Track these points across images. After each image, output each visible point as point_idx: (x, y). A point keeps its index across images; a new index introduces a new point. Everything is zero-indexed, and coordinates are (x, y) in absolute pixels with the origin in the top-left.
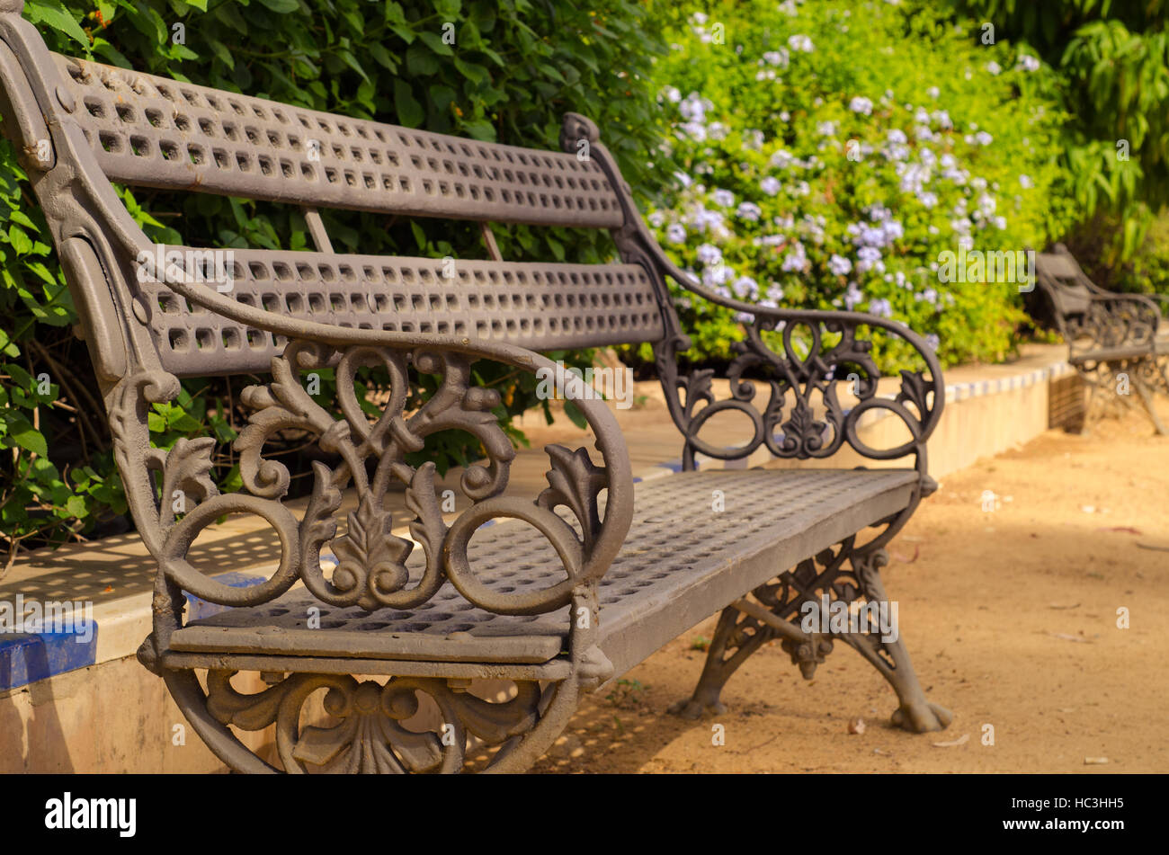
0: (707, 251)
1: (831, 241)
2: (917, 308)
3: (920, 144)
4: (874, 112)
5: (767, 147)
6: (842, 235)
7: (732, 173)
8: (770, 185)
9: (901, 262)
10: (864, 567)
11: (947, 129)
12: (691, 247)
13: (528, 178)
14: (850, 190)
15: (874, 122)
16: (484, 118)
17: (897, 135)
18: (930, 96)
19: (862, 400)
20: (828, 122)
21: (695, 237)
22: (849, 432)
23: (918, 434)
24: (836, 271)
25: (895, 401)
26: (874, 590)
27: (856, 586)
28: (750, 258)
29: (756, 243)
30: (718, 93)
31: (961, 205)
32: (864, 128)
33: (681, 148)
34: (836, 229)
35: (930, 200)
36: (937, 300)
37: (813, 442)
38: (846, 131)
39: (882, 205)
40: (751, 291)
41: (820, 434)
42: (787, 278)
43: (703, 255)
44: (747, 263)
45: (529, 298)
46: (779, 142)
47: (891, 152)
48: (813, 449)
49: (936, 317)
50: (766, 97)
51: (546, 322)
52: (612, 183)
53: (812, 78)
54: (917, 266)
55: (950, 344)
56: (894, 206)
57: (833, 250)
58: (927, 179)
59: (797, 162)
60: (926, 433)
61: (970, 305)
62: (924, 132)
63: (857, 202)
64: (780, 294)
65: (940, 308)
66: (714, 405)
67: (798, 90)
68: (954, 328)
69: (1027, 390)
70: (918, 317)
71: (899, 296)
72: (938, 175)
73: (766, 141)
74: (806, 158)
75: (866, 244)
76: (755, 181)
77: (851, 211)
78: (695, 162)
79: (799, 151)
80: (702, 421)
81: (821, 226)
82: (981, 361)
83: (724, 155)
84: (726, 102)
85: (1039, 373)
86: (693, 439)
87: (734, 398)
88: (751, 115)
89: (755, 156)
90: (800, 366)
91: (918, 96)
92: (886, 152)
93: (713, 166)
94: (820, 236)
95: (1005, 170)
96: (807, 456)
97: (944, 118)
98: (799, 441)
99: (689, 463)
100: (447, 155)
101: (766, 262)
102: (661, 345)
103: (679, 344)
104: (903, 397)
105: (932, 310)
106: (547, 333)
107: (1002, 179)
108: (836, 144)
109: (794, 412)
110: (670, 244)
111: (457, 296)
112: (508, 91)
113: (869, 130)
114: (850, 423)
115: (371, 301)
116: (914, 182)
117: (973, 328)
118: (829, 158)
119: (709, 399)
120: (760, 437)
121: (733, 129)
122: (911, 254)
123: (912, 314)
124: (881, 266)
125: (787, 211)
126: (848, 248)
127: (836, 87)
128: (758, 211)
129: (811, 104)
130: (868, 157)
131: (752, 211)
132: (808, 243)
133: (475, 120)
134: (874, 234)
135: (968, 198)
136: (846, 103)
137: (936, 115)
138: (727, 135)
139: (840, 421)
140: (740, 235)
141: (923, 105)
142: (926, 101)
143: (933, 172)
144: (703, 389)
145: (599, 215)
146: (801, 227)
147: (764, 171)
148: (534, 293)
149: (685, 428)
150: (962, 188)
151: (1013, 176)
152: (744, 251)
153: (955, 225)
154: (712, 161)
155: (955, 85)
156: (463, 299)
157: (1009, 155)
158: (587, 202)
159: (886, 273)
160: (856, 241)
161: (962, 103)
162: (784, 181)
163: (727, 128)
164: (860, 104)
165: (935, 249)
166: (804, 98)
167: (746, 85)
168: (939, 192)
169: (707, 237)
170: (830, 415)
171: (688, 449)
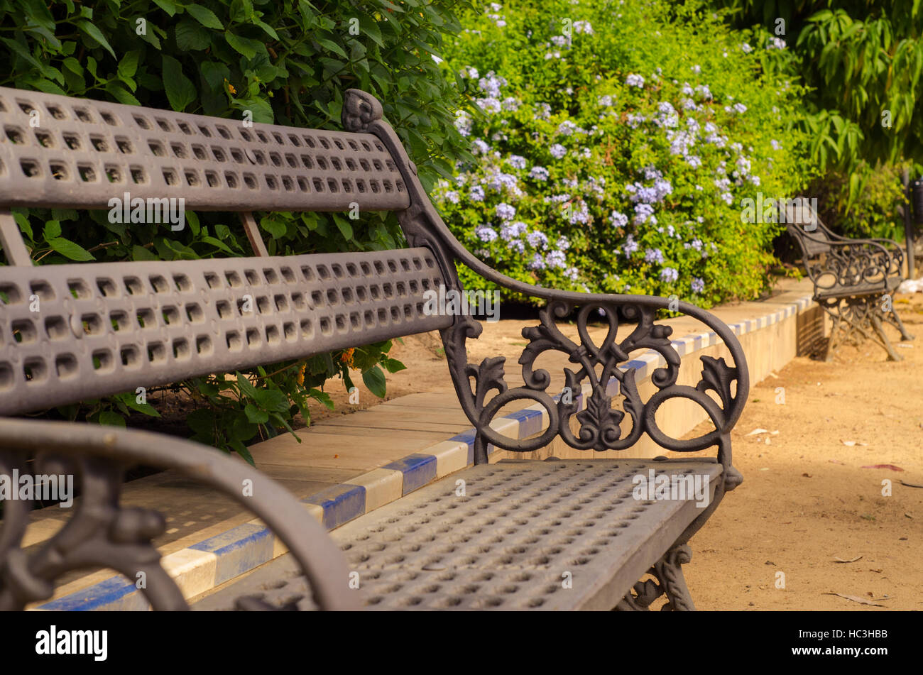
0: (504, 209)
1: (610, 198)
2: (685, 256)
3: (686, 114)
4: (645, 86)
5: (555, 118)
6: (620, 192)
7: (525, 140)
8: (557, 150)
9: (671, 216)
10: (666, 564)
11: (709, 100)
12: (490, 205)
13: (300, 160)
14: (627, 154)
15: (646, 95)
16: (259, 95)
17: (665, 105)
18: (694, 72)
19: (661, 388)
20: (607, 95)
21: (493, 197)
22: (649, 422)
23: (721, 425)
24: (615, 224)
25: (696, 389)
26: (676, 588)
27: (657, 583)
28: (540, 214)
29: (547, 201)
30: (512, 70)
31: (722, 166)
32: (637, 100)
33: (481, 120)
34: (615, 187)
35: (695, 162)
36: (703, 248)
37: (610, 433)
38: (622, 103)
39: (654, 167)
40: (542, 243)
41: (617, 424)
42: (573, 230)
43: (501, 212)
44: (538, 218)
45: (296, 297)
46: (565, 114)
47: (661, 121)
48: (610, 440)
49: (702, 262)
50: (553, 74)
51: (316, 322)
52: (397, 162)
53: (592, 57)
54: (685, 219)
55: (714, 286)
56: (664, 167)
57: (613, 207)
58: (692, 144)
59: (580, 130)
60: (730, 424)
61: (731, 252)
62: (690, 103)
63: (633, 164)
64: (567, 245)
65: (705, 255)
66: (506, 394)
67: (581, 68)
68: (717, 273)
69: (781, 323)
70: (687, 264)
71: (670, 245)
72: (702, 140)
73: (553, 112)
74: (588, 127)
75: (641, 201)
76: (544, 146)
77: (628, 172)
78: (492, 131)
79: (581, 120)
80: (495, 411)
81: (602, 185)
82: (740, 299)
83: (518, 125)
84: (519, 79)
85: (789, 308)
86: (484, 430)
87: (527, 387)
88: (540, 89)
89: (544, 125)
90: (597, 353)
91: (683, 73)
92: (657, 121)
93: (508, 135)
94: (601, 195)
95: (759, 136)
96: (605, 448)
97: (706, 91)
98: (595, 431)
99: (481, 455)
100: (199, 138)
101: (556, 217)
102: (450, 332)
103: (468, 330)
104: (705, 384)
105: (699, 257)
106: (317, 334)
107: (756, 143)
108: (614, 114)
109: (591, 401)
110: (472, 202)
111: (202, 304)
112: (288, 68)
113: (642, 102)
114: (649, 413)
115: (76, 324)
116: (682, 147)
117: (733, 272)
118: (608, 126)
119: (501, 388)
120: (555, 428)
121: (525, 102)
122: (680, 208)
123: (682, 261)
124: (653, 220)
125: (572, 173)
126: (626, 204)
127: (613, 65)
128: (547, 173)
129: (591, 81)
130: (642, 125)
131: (541, 173)
132: (590, 200)
133: (249, 98)
134: (648, 192)
135: (727, 160)
136: (622, 79)
137: (698, 88)
138: (519, 107)
139: (639, 411)
140: (532, 194)
141: (688, 80)
142: (691, 77)
143: (698, 137)
144: (495, 376)
145: (382, 197)
146: (585, 186)
147: (551, 139)
148: (302, 292)
149: (476, 419)
150: (723, 151)
151: (765, 140)
152: (535, 207)
153: (717, 183)
154: (507, 130)
155: (715, 63)
156: (209, 308)
157: (761, 123)
158: (368, 184)
159: (659, 225)
160: (632, 198)
161: (721, 78)
162: (569, 147)
163: (520, 101)
164: (634, 79)
165: (700, 204)
166: (586, 74)
167: (535, 64)
168: (703, 155)
169: (504, 196)
170: (628, 404)
171: (479, 440)
